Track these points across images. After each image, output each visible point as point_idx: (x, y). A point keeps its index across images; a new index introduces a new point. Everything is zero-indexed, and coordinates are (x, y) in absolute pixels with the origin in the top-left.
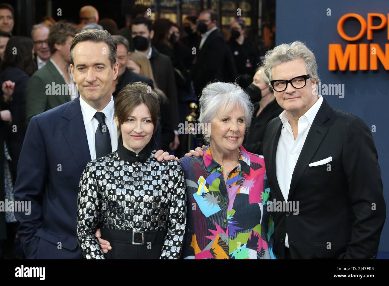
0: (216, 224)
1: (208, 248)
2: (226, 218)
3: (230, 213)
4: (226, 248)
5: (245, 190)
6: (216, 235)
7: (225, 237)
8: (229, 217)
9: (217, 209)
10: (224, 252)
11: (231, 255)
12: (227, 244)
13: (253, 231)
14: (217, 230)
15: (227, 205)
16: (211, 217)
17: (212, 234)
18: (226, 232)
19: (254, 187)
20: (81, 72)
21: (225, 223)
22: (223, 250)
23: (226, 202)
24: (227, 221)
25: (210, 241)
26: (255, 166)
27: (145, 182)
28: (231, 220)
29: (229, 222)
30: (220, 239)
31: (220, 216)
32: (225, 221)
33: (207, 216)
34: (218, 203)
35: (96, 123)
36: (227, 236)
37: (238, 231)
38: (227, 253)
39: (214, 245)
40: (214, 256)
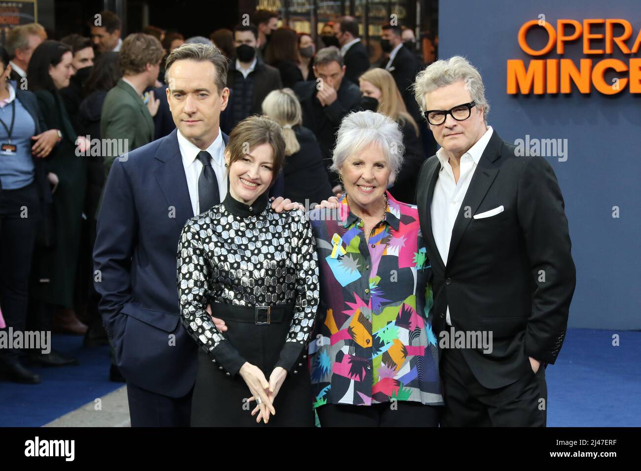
0: (355, 294)
1: (345, 326)
2: (368, 287)
3: (374, 280)
4: (368, 326)
5: (393, 251)
6: (356, 309)
7: (367, 311)
8: (371, 286)
9: (356, 276)
10: (366, 332)
11: (375, 335)
12: (370, 320)
13: (404, 304)
14: (356, 303)
15: (369, 270)
16: (349, 285)
17: (351, 309)
18: (368, 305)
19: (404, 246)
20: (178, 99)
21: (367, 294)
22: (365, 329)
23: (368, 267)
24: (369, 292)
25: (348, 317)
26: (406, 219)
27: (263, 243)
28: (376, 290)
29: (372, 292)
30: (361, 314)
31: (360, 285)
32: (367, 291)
33: (344, 284)
34: (357, 268)
35: (200, 166)
36: (370, 311)
37: (384, 304)
38: (370, 333)
39: (353, 322)
40: (353, 336)
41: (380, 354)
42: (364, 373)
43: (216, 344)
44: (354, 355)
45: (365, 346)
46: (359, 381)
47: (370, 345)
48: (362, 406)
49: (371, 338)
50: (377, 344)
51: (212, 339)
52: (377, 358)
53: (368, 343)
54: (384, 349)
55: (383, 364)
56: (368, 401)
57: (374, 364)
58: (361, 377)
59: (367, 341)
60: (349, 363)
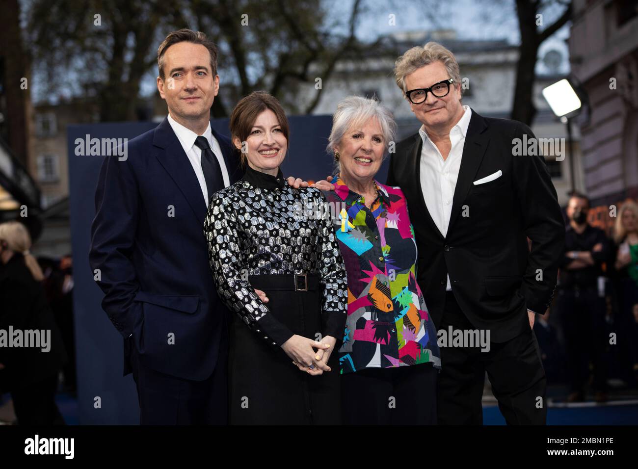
0: (370, 262)
1: (364, 293)
2: (382, 255)
3: (386, 249)
4: (387, 292)
5: (392, 224)
6: (373, 276)
7: (383, 278)
8: (385, 255)
9: (368, 246)
10: (385, 297)
11: (395, 300)
12: (387, 286)
13: (410, 272)
14: (372, 271)
16: (364, 254)
17: (368, 276)
18: (383, 272)
19: (400, 220)
20: (177, 79)
21: (381, 261)
22: (384, 295)
23: (376, 237)
24: (384, 259)
25: (366, 284)
28: (387, 258)
29: (386, 260)
30: (378, 280)
31: (374, 253)
32: (381, 259)
33: (359, 254)
34: (368, 239)
36: (387, 277)
38: (390, 297)
39: (371, 289)
40: (373, 303)
41: (401, 317)
42: (389, 336)
43: (263, 315)
44: (377, 320)
45: (387, 310)
46: (385, 344)
47: (391, 309)
48: (391, 368)
49: (391, 303)
50: (398, 308)
51: (258, 310)
52: (399, 321)
53: (389, 308)
54: (403, 312)
55: (405, 327)
56: (396, 363)
57: (398, 327)
58: (386, 340)
59: (388, 305)
60: (373, 328)
